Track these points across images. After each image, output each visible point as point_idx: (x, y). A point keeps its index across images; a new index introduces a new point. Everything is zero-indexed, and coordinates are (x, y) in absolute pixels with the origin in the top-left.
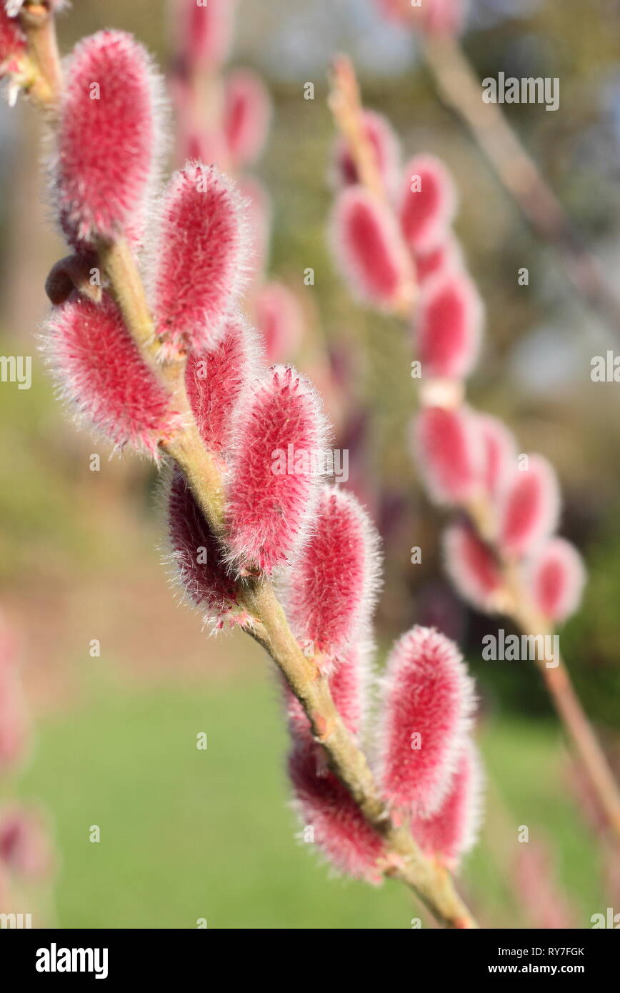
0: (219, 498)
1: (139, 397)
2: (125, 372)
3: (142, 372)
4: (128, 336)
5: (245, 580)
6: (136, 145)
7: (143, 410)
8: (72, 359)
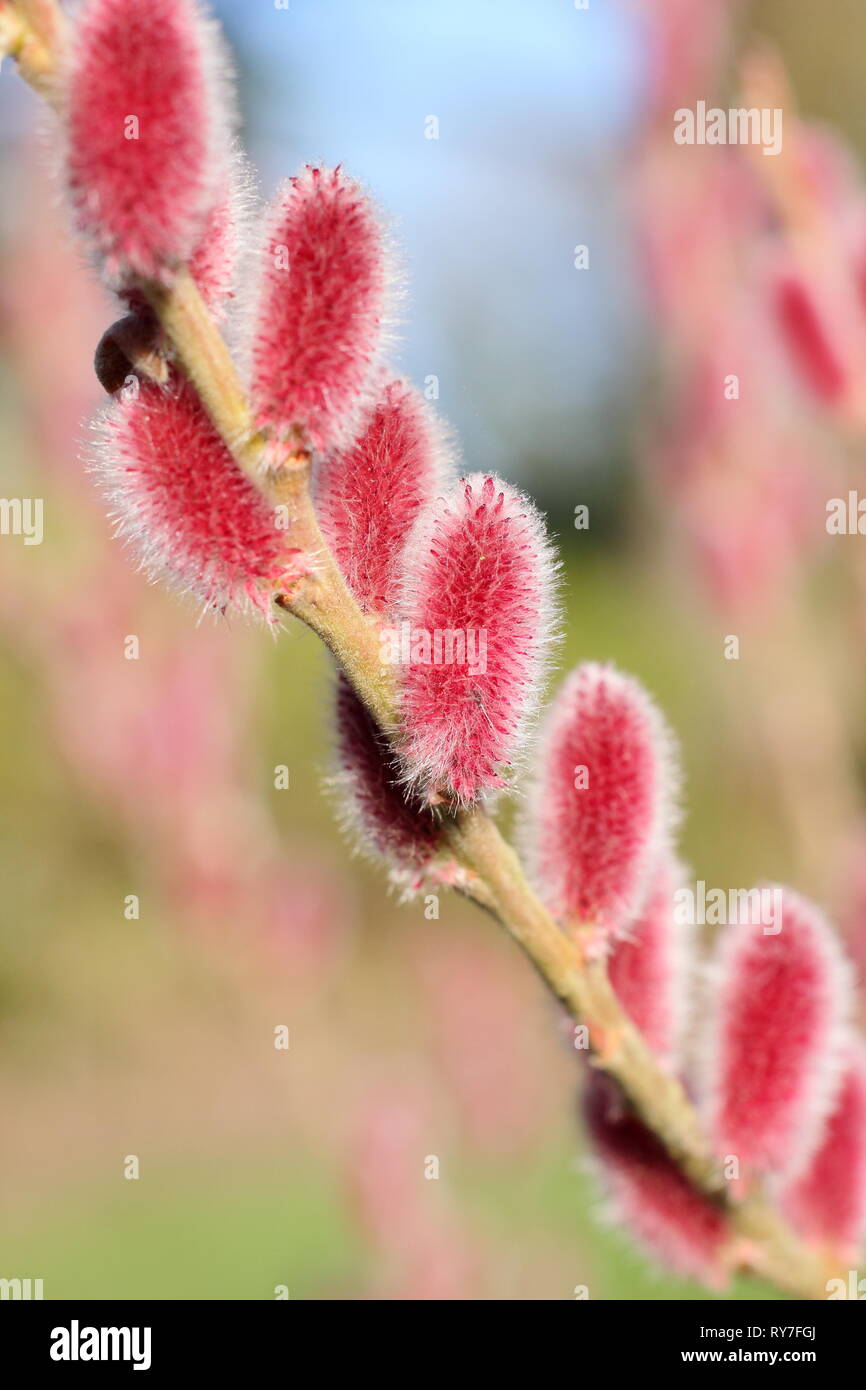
0: (386, 685)
1: (231, 526)
2: (209, 489)
3: (236, 488)
4: (213, 434)
5: (437, 810)
6: (174, 128)
7: (241, 547)
8: (130, 474)
